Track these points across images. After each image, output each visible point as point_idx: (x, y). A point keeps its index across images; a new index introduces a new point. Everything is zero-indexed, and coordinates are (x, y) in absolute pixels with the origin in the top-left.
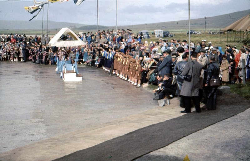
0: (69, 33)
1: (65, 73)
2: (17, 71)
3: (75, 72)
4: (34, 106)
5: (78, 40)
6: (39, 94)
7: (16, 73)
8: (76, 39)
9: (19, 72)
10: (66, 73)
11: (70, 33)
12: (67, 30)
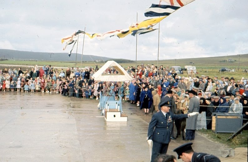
0: (115, 66)
1: (107, 112)
2: (49, 104)
3: (119, 111)
4: (72, 147)
5: (124, 75)
6: (76, 133)
7: (49, 106)
8: (122, 74)
9: (51, 105)
10: (109, 112)
11: (117, 66)
12: (113, 63)
